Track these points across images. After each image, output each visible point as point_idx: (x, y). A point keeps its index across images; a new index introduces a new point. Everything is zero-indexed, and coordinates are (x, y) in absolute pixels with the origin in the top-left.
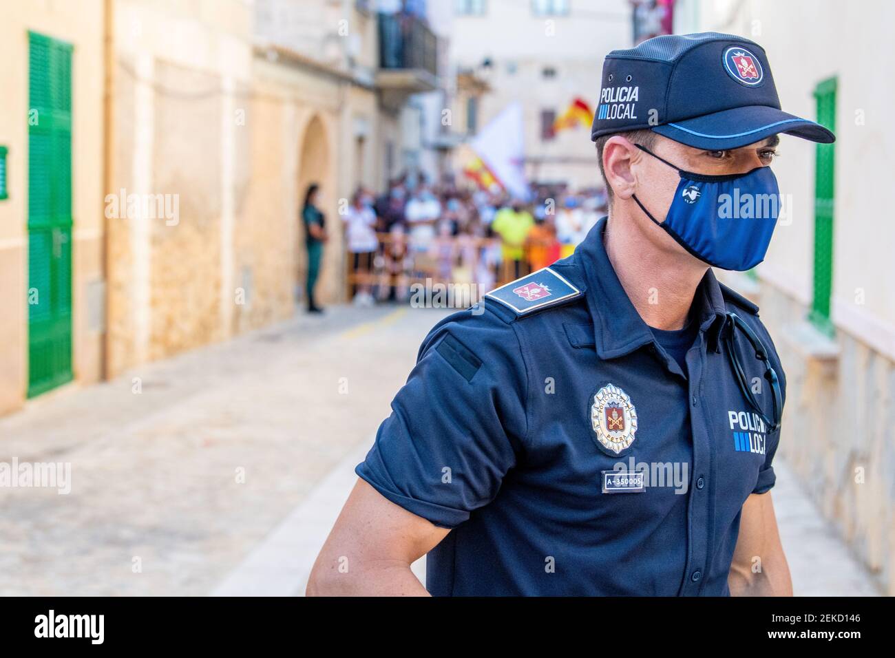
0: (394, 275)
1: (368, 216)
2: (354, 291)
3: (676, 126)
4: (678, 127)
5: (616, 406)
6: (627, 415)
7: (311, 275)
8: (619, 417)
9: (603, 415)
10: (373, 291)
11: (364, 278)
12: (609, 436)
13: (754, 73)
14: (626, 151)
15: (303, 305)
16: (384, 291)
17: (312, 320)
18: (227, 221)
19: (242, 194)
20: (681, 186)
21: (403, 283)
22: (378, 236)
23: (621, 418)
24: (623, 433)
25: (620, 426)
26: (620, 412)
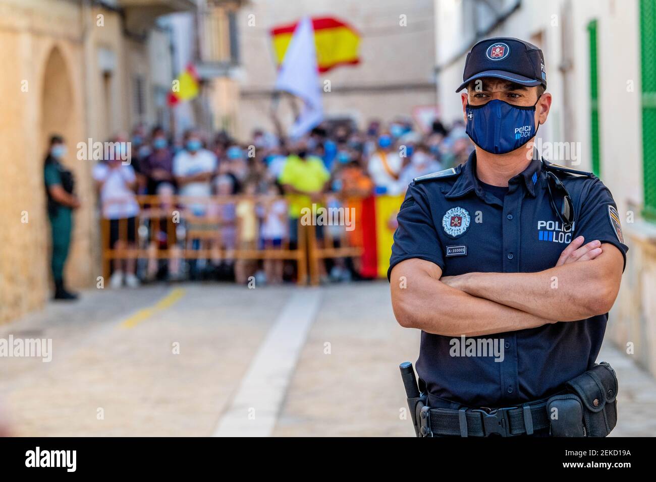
0: (163, 246)
5: (458, 216)
6: (464, 220)
8: (458, 220)
9: (449, 220)
12: (451, 229)
21: (176, 254)
22: (137, 198)
23: (459, 221)
24: (460, 228)
25: (459, 225)
26: (460, 219)
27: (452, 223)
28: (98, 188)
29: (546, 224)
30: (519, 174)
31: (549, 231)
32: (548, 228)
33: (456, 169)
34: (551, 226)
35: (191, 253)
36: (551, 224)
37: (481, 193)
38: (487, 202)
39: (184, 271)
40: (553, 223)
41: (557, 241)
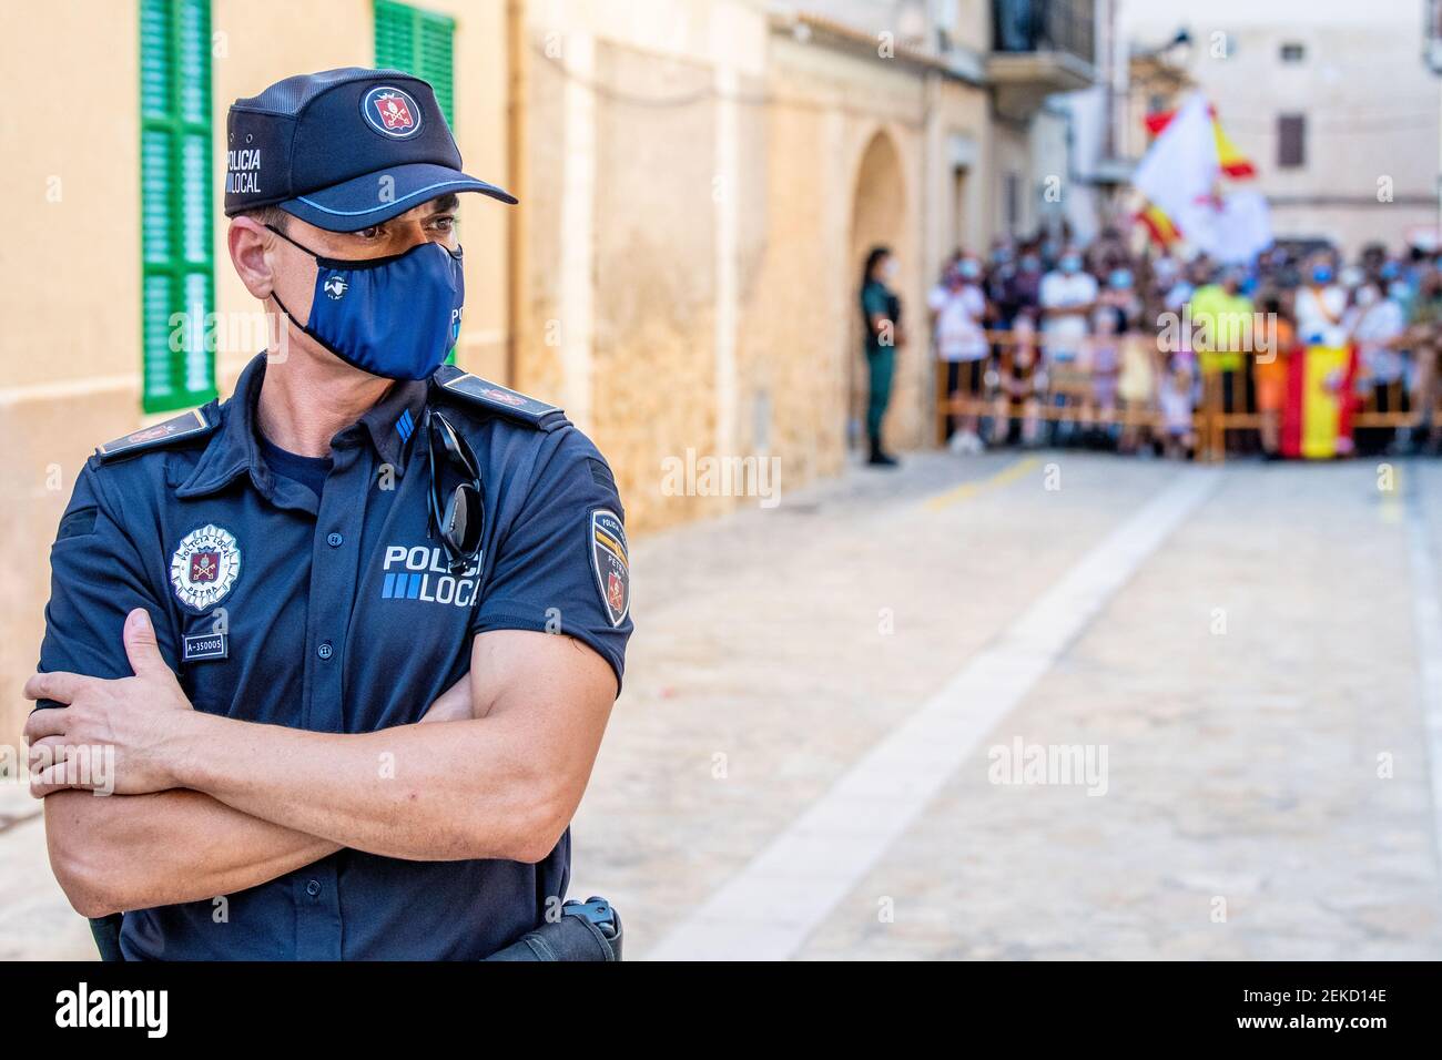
0: (1017, 401)
1: (973, 299)
2: (949, 428)
3: (305, 200)
4: (308, 202)
5: (209, 551)
6: (224, 562)
7: (876, 401)
8: (210, 564)
9: (186, 564)
10: (982, 427)
11: (965, 405)
12: (191, 589)
13: (406, 121)
14: (255, 236)
15: (861, 453)
16: (1001, 428)
17: (876, 476)
18: (726, 313)
19: (752, 266)
20: (322, 278)
21: (1033, 413)
22: (987, 335)
23: (213, 566)
24: (213, 584)
25: (211, 576)
26: (214, 558)
27: (193, 572)
28: (933, 319)
29: (406, 555)
30: (358, 422)
31: (410, 572)
32: (410, 565)
33: (205, 411)
34: (418, 558)
35: (1053, 411)
36: (418, 557)
37: (265, 479)
38: (279, 505)
39: (1044, 436)
40: (426, 551)
41: (432, 599)
